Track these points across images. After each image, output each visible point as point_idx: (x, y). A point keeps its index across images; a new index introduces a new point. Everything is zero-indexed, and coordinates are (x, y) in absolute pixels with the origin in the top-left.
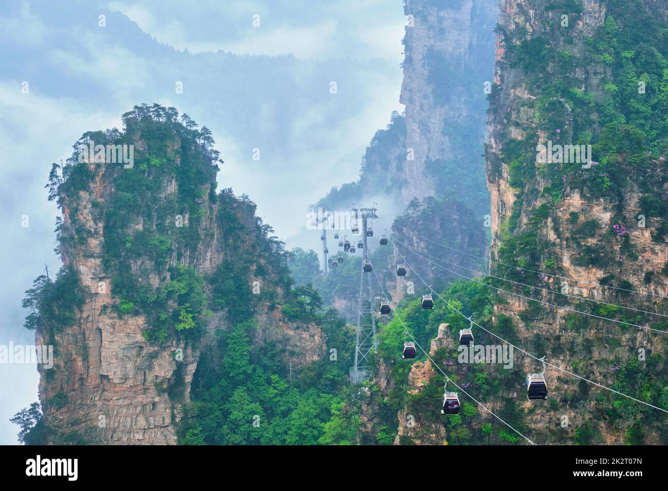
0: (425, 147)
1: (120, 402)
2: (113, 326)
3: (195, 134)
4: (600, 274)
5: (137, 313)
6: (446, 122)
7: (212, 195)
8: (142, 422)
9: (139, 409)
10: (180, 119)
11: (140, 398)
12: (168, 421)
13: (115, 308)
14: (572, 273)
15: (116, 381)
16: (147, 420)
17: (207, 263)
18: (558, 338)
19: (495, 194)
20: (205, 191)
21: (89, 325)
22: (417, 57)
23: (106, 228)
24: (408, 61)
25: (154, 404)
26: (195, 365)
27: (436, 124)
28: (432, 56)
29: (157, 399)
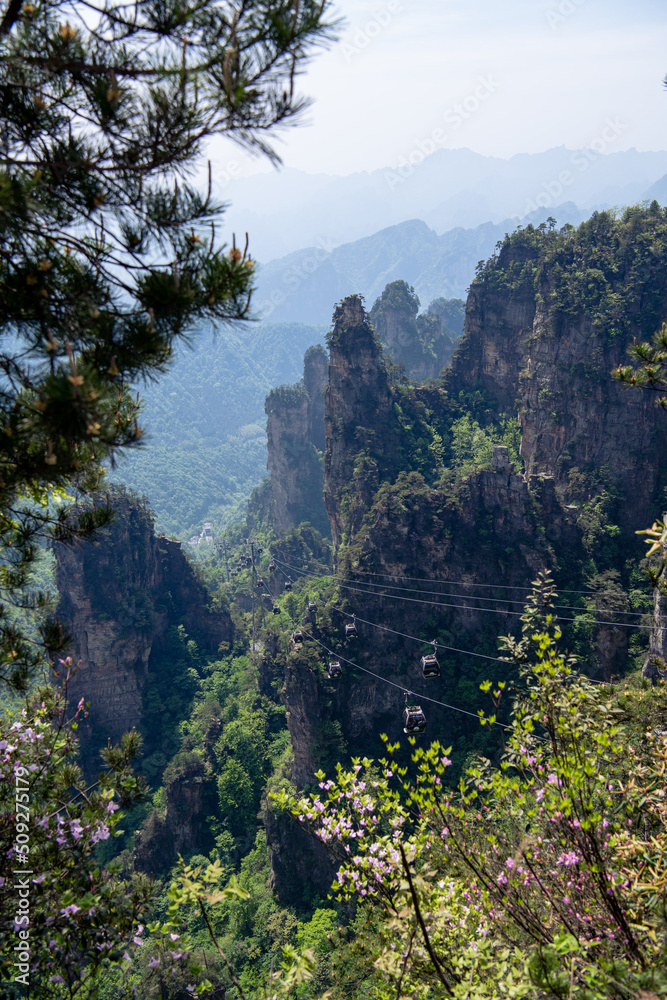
0: (286, 496)
1: (103, 678)
2: (94, 629)
3: (138, 501)
4: (404, 566)
5: (108, 619)
6: (298, 479)
7: (152, 539)
8: (118, 690)
9: (116, 681)
10: (127, 492)
11: (116, 675)
12: (135, 687)
13: (95, 616)
14: (386, 568)
15: (99, 665)
16: (121, 688)
17: (153, 583)
18: (381, 610)
19: (333, 521)
20: (147, 537)
21: (79, 630)
22: (276, 440)
23: (85, 565)
24: (271, 443)
25: (125, 678)
26: (150, 649)
27: (291, 481)
28: (287, 438)
29: (127, 674)
